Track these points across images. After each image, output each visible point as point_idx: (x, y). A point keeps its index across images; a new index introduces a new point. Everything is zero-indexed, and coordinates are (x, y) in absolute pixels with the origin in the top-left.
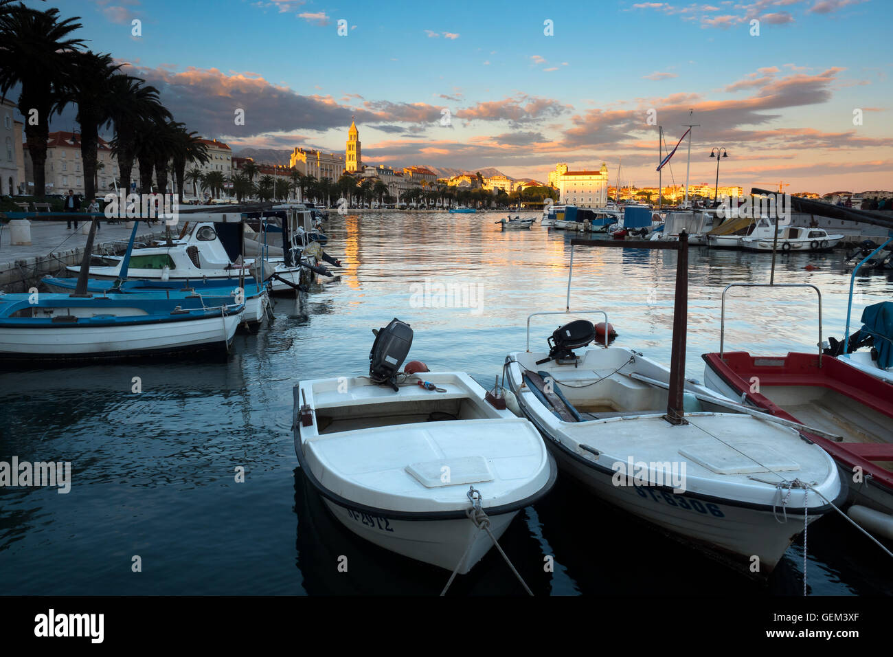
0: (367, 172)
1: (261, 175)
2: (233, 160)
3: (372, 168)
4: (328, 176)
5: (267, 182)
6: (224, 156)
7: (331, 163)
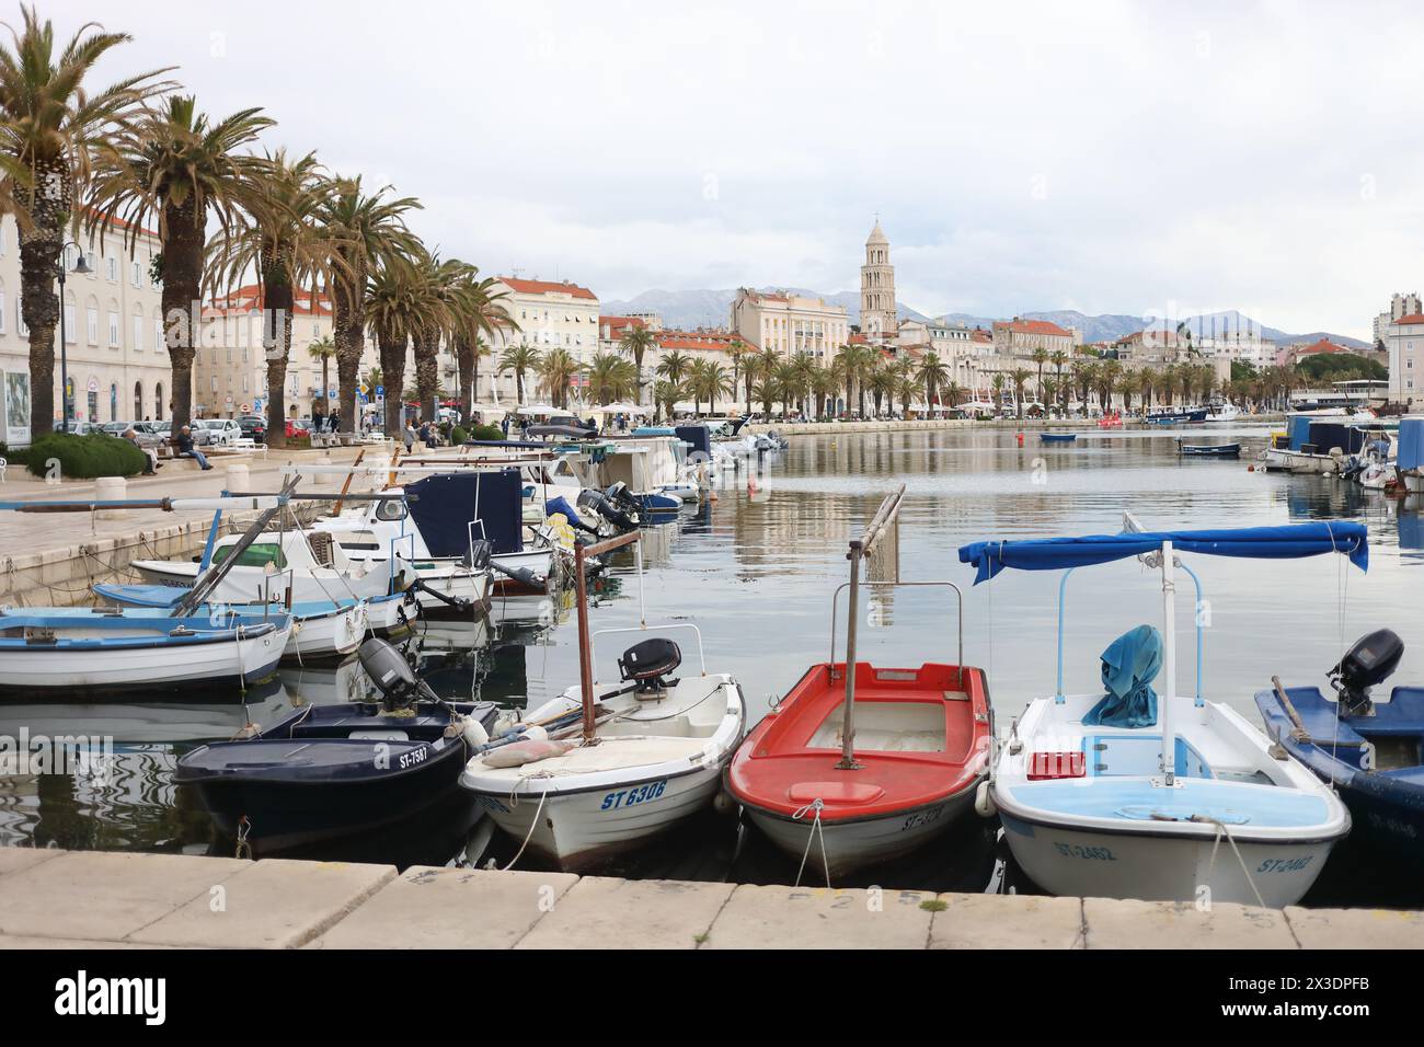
0: (903, 335)
1: (661, 352)
2: (602, 321)
3: (918, 326)
4: (813, 348)
5: (673, 366)
6: (584, 316)
7: (820, 319)
